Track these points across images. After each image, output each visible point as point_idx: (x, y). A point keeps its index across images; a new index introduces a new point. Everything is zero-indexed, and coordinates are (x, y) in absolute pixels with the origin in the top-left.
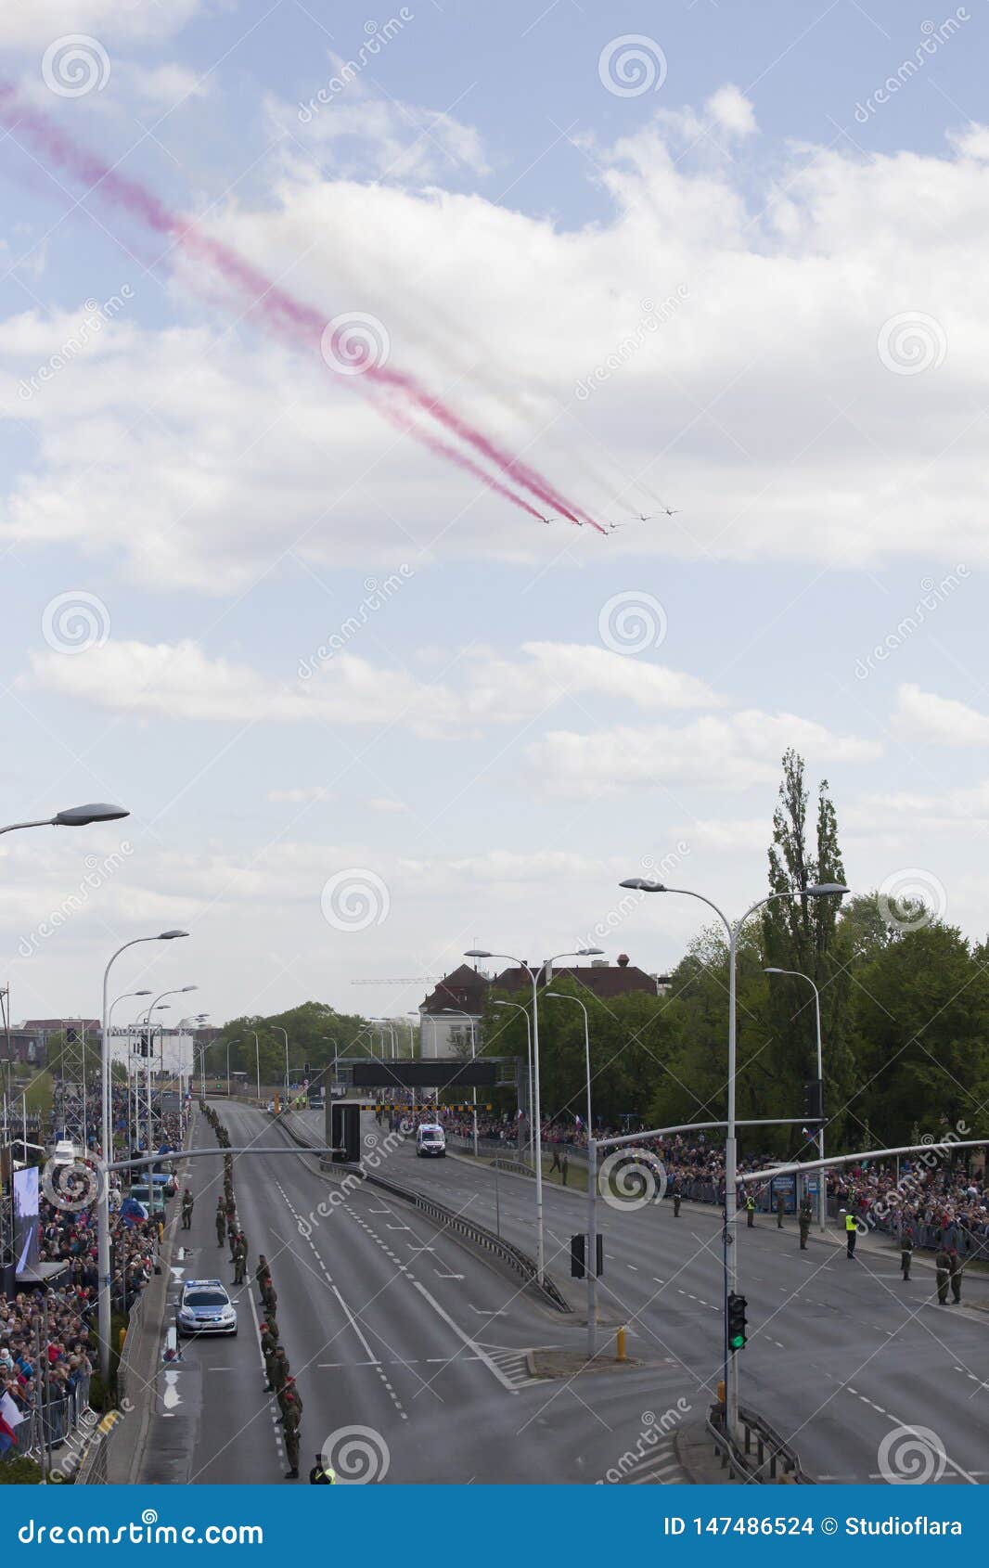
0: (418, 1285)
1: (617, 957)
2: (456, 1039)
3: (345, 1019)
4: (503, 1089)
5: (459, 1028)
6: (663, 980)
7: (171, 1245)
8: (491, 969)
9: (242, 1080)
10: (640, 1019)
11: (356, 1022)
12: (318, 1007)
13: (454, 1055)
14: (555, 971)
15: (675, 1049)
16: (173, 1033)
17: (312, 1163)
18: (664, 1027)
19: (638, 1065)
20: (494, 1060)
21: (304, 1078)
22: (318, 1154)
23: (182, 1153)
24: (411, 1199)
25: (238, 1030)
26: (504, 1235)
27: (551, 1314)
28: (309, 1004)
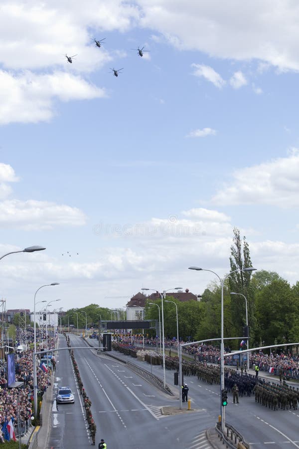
0: (128, 388)
1: (185, 290)
2: (137, 315)
3: (103, 309)
4: (152, 329)
5: (138, 311)
6: (199, 296)
7: (54, 376)
8: (148, 294)
9: (73, 327)
10: (193, 308)
11: (107, 310)
12: (95, 305)
13: (137, 319)
14: (167, 294)
15: (203, 317)
16: (52, 313)
17: (94, 352)
18: (200, 311)
19: (193, 322)
20: (148, 321)
21: (91, 327)
22: (96, 349)
23: (56, 349)
24: (125, 363)
25: (71, 312)
26: (153, 373)
27: (168, 396)
28: (92, 304)
